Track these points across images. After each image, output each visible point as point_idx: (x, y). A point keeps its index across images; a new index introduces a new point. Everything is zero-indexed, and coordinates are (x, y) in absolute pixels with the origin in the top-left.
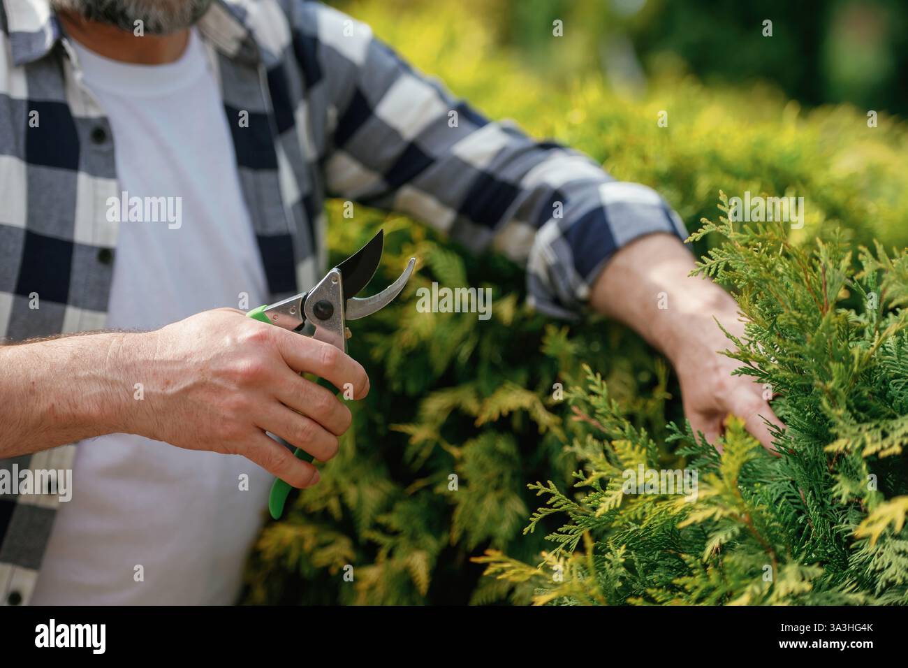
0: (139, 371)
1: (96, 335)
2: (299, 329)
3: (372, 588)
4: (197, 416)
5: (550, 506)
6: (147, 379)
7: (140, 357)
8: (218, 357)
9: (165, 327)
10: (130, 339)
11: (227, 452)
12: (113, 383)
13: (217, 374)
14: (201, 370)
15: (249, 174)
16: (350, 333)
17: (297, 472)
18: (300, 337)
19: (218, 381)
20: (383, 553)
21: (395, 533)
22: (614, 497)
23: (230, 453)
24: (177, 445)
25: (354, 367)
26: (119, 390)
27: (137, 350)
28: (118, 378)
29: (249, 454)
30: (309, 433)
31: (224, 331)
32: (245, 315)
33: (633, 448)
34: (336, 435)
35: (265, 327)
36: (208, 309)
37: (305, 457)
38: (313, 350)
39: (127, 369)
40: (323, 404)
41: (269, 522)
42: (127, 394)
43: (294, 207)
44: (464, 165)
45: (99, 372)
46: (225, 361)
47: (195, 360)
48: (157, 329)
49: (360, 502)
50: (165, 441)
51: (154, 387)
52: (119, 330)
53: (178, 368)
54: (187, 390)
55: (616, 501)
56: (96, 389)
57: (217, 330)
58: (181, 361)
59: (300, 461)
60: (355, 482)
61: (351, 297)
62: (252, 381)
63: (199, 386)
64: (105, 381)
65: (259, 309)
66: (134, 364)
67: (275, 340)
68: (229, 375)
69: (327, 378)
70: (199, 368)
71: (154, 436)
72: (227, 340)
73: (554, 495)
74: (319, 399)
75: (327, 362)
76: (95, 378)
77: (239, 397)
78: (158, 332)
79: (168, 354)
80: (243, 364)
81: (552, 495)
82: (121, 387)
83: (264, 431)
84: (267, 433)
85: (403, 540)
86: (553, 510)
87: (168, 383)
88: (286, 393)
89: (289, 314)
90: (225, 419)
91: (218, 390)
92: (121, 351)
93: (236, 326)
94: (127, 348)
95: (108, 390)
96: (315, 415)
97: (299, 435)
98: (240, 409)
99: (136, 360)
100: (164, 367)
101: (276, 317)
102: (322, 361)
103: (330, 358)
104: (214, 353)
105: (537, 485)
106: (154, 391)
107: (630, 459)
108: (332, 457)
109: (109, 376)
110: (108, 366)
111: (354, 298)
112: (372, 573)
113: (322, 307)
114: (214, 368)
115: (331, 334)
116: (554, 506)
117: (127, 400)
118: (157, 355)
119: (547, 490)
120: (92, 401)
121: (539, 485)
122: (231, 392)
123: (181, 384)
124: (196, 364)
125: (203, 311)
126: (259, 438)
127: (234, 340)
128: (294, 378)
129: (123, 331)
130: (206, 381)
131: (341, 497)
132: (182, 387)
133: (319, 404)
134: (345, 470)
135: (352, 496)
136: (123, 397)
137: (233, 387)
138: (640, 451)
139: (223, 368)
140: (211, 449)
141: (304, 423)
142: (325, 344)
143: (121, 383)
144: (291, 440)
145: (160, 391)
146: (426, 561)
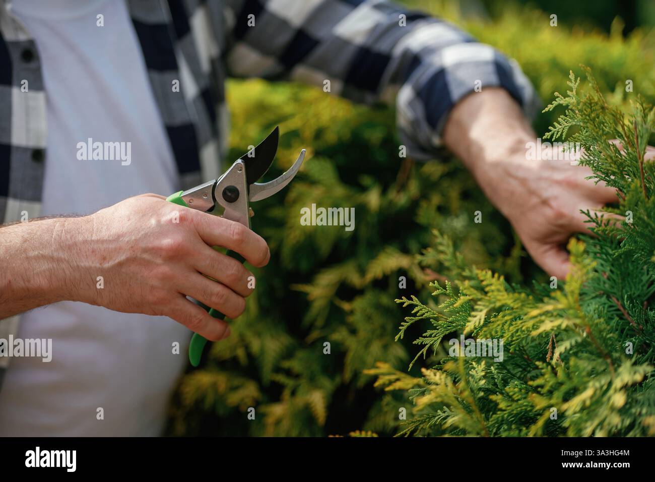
0: (80, 250)
1: (42, 221)
2: (210, 210)
3: (278, 422)
4: (130, 285)
5: (415, 315)
6: (86, 255)
7: (80, 238)
8: (146, 236)
9: (99, 212)
10: (70, 222)
11: (155, 314)
12: (59, 260)
13: (146, 250)
14: (132, 247)
15: (156, 76)
16: (253, 212)
17: (212, 328)
18: (212, 217)
19: (146, 256)
20: (286, 393)
21: (297, 376)
22: (478, 317)
23: (157, 315)
24: (113, 309)
25: (258, 240)
26: (63, 266)
27: (77, 232)
28: (63, 256)
29: (174, 315)
30: (223, 296)
31: (150, 214)
32: (165, 200)
33: (493, 276)
34: (243, 296)
35: (183, 210)
36: (134, 195)
37: (218, 315)
38: (224, 227)
39: (70, 248)
40: (233, 272)
41: (189, 370)
42: (70, 268)
43: (194, 101)
44: (343, 43)
45: (45, 252)
46: (152, 239)
47: (126, 239)
48: (93, 214)
49: (262, 351)
50: (103, 306)
51: (93, 263)
52: (61, 216)
53: (112, 246)
54: (120, 264)
55: (480, 320)
56: (45, 266)
57: (144, 214)
58: (114, 240)
59: (214, 318)
60: (259, 334)
61: (253, 183)
62: (176, 255)
63: (130, 261)
64: (52, 259)
65: (177, 195)
66: (75, 244)
67: (192, 220)
68: (155, 251)
69: (235, 250)
70: (130, 246)
71: (93, 302)
72: (153, 222)
73: (417, 306)
74: (229, 268)
75: (236, 237)
76: (43, 257)
77: (164, 269)
78: (93, 216)
79: (105, 234)
80: (167, 242)
81: (415, 306)
82: (65, 263)
83: (184, 296)
84: (187, 297)
85: (303, 382)
86: (417, 318)
87: (104, 259)
88: (203, 265)
89: (202, 198)
90: (153, 288)
91: (147, 264)
92: (64, 234)
93: (159, 209)
94: (69, 231)
95: (55, 266)
96: (226, 281)
97: (214, 299)
98: (165, 278)
99: (77, 240)
100: (100, 245)
101: (191, 201)
102: (231, 237)
103: (238, 234)
104: (143, 232)
105: (402, 299)
106: (93, 265)
107: (491, 285)
108: (240, 315)
109: (55, 254)
110: (54, 246)
111: (255, 183)
112: (277, 410)
113: (230, 192)
114: (143, 245)
115: (237, 214)
116: (418, 315)
117: (71, 274)
118: (94, 235)
119: (410, 302)
120: (42, 276)
121: (404, 299)
122: (158, 265)
123: (115, 260)
124: (128, 242)
125: (130, 197)
126: (181, 302)
127: (159, 222)
128: (208, 252)
129: (64, 217)
130: (137, 256)
131: (247, 347)
132: (117, 261)
133: (230, 272)
134: (250, 325)
135: (255, 345)
136: (67, 272)
137: (159, 261)
138: (499, 278)
139: (150, 245)
140: (142, 312)
141: (218, 288)
142: (234, 223)
143: (65, 260)
144: (207, 303)
145: (98, 265)
146: (323, 398)
